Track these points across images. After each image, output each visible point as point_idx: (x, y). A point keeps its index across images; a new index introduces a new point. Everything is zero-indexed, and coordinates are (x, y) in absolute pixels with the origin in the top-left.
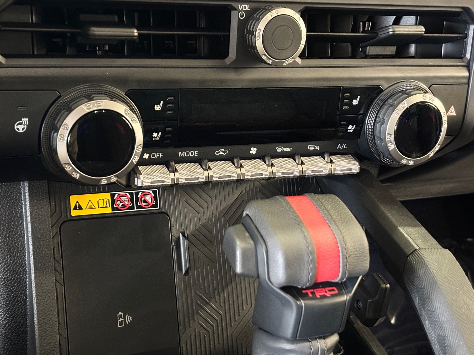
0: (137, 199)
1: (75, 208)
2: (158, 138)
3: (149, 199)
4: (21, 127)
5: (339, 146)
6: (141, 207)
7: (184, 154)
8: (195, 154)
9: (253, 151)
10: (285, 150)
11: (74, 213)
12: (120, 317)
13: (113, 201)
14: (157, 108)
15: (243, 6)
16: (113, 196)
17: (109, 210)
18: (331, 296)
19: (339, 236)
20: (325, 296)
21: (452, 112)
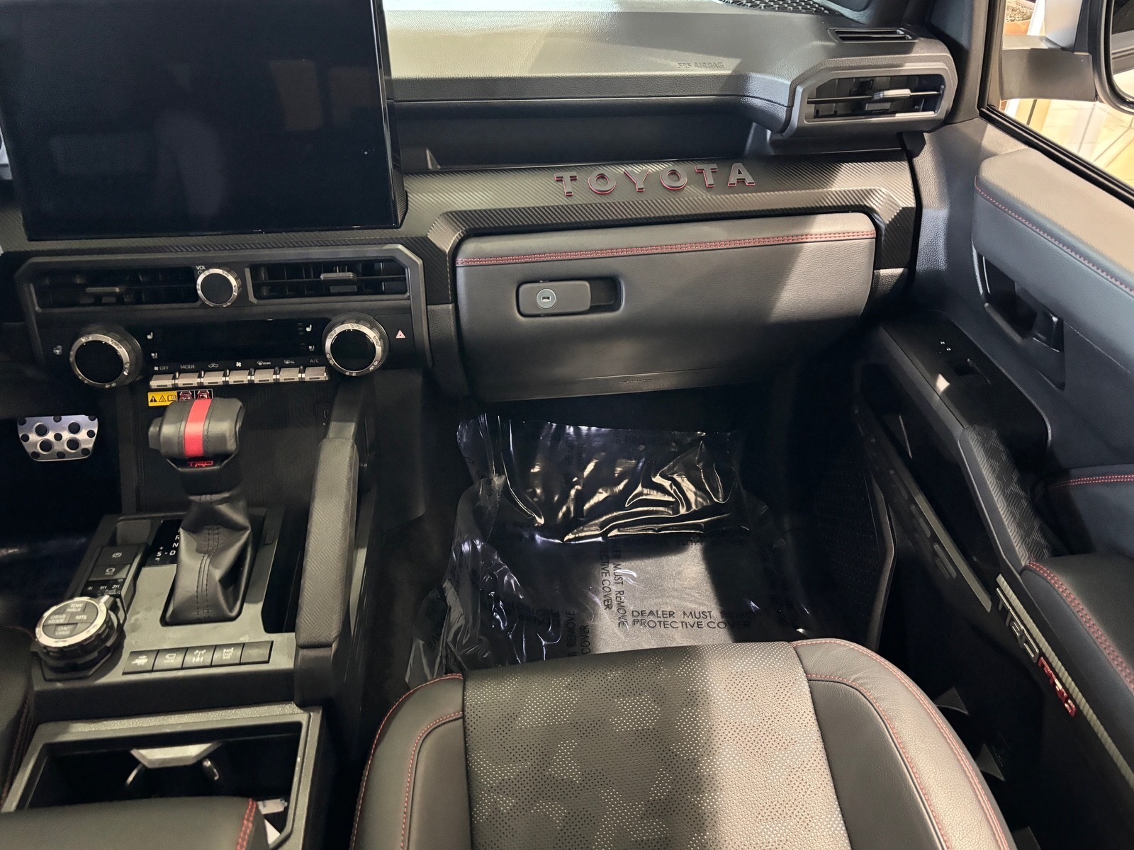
1: (152, 401)
2: (156, 357)
4: (58, 351)
5: (311, 361)
7: (184, 367)
8: (193, 367)
9: (239, 364)
10: (265, 363)
11: (151, 404)
13: (179, 396)
14: (149, 337)
15: (200, 267)
16: (178, 393)
18: (206, 466)
19: (206, 428)
20: (201, 466)
21: (400, 335)
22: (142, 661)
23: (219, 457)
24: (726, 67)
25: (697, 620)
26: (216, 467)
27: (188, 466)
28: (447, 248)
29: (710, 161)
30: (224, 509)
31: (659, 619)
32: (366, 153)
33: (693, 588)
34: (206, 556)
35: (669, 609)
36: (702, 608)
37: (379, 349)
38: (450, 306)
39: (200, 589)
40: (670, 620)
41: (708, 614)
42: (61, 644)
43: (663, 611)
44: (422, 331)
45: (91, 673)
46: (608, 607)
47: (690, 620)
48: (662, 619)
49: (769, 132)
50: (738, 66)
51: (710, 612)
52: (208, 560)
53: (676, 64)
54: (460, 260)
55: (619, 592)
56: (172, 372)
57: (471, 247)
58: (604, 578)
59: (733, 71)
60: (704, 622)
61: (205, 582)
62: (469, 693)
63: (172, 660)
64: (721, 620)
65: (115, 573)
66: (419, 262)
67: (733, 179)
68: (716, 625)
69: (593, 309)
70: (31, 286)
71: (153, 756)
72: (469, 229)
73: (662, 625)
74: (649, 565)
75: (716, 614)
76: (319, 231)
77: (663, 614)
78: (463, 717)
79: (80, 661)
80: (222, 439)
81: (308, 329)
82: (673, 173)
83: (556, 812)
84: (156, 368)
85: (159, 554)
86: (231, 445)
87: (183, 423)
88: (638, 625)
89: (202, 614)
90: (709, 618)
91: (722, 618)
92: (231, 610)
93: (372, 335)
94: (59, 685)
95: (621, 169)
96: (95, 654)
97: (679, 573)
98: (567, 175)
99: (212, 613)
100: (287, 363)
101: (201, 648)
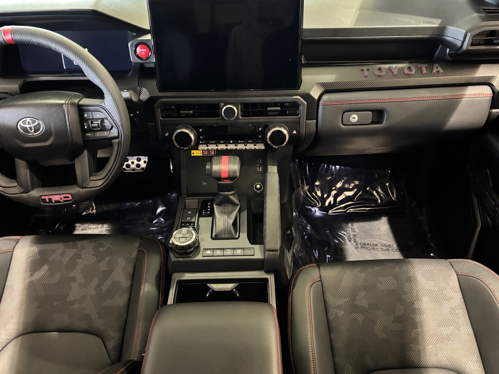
0: (210, 152)
1: (193, 154)
2: (202, 138)
3: (213, 153)
4: (167, 135)
5: (259, 141)
6: (210, 155)
8: (214, 142)
9: (231, 142)
10: (241, 142)
11: (192, 155)
12: (203, 183)
13: (203, 152)
14: (200, 130)
15: (223, 104)
17: (202, 155)
18: (228, 181)
19: (229, 167)
20: (226, 182)
21: (295, 132)
22: (209, 252)
23: (233, 178)
24: (435, 23)
25: (388, 248)
26: (231, 182)
27: (221, 181)
28: (316, 97)
29: (424, 63)
30: (231, 197)
31: (371, 247)
32: (290, 60)
33: (384, 235)
34: (225, 215)
35: (375, 243)
36: (389, 243)
37: (287, 137)
38: (315, 121)
39: (225, 227)
40: (376, 247)
41: (391, 246)
42: (182, 245)
43: (373, 244)
44: (303, 131)
45: (191, 256)
46: (350, 241)
47: (384, 248)
48: (373, 247)
49: (448, 50)
50: (441, 22)
51: (392, 245)
52: (227, 216)
53: (414, 22)
54: (321, 103)
55: (354, 235)
56: (207, 144)
57: (325, 97)
58: (347, 229)
59: (439, 25)
60: (390, 249)
61: (226, 224)
62: (322, 271)
63: (219, 253)
64: (397, 249)
65: (191, 219)
66: (306, 103)
67: (434, 71)
68: (395, 250)
69: (372, 123)
70: (159, 109)
71: (216, 287)
72: (326, 90)
73: (373, 249)
74: (365, 225)
75: (395, 246)
76: (268, 90)
77: (373, 245)
78: (321, 280)
79: (188, 251)
80: (235, 172)
81: (260, 129)
82: (409, 68)
83: (360, 318)
84: (201, 142)
85: (204, 213)
86: (238, 174)
87: (221, 165)
88: (363, 248)
89: (226, 236)
90: (392, 247)
91: (398, 247)
92: (236, 235)
93: (285, 132)
94: (181, 259)
95: (387, 66)
96: (193, 249)
97: (379, 229)
98: (365, 68)
99: (229, 236)
100: (250, 142)
101: (229, 249)
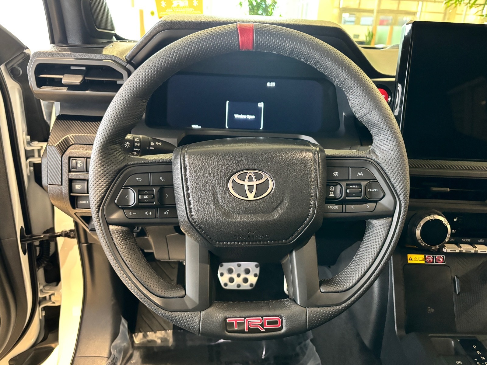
0: (436, 259)
2: (454, 233)
3: (441, 259)
6: (437, 262)
7: (464, 240)
8: (469, 240)
11: (409, 262)
12: (429, 309)
13: (425, 258)
14: (455, 220)
17: (423, 262)
56: (457, 243)
